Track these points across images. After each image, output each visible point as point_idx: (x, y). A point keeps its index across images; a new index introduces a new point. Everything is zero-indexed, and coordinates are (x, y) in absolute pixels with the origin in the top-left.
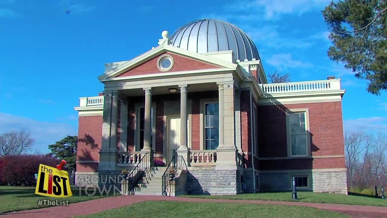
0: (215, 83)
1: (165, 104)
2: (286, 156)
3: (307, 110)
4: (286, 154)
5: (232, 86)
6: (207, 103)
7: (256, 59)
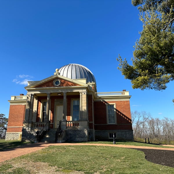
0: (79, 92)
1: (55, 100)
2: (106, 124)
3: (115, 104)
4: (106, 123)
5: (86, 93)
6: (74, 100)
7: (94, 82)
